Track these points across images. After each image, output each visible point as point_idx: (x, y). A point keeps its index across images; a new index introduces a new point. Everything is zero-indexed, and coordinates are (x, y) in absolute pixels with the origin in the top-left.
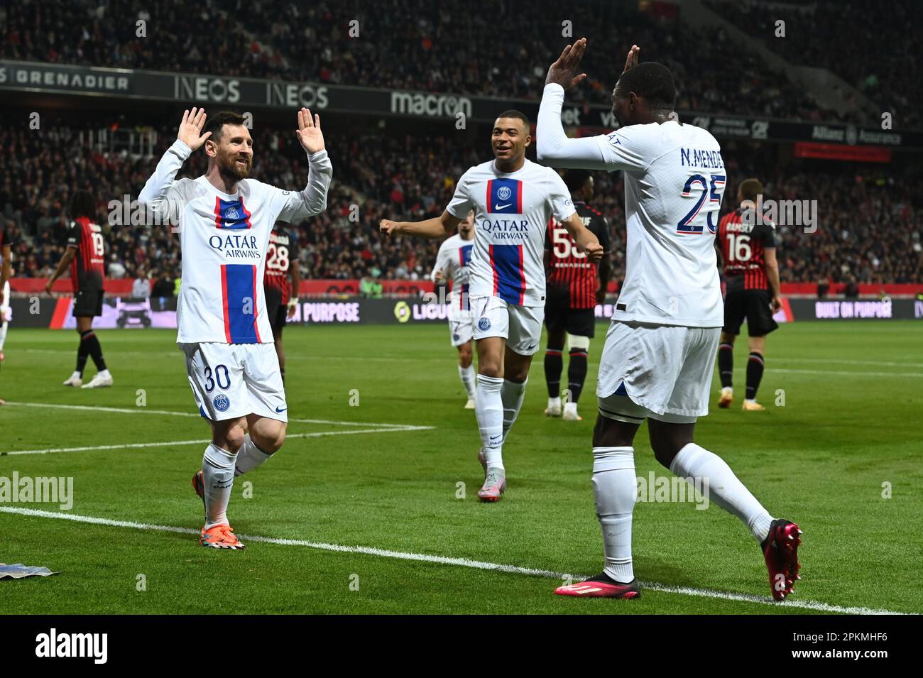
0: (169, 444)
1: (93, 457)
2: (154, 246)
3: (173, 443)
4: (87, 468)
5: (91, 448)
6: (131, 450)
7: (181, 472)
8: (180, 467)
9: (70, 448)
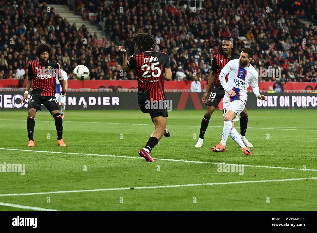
0: (228, 183)
1: (184, 191)
2: (203, 61)
3: (231, 183)
4: (182, 197)
5: (182, 185)
6: (206, 187)
7: (238, 201)
8: (237, 198)
9: (170, 185)
